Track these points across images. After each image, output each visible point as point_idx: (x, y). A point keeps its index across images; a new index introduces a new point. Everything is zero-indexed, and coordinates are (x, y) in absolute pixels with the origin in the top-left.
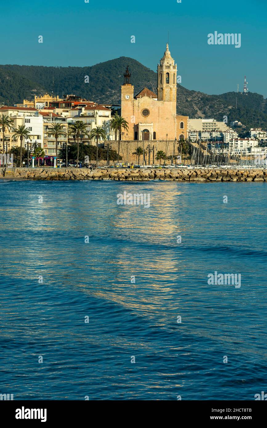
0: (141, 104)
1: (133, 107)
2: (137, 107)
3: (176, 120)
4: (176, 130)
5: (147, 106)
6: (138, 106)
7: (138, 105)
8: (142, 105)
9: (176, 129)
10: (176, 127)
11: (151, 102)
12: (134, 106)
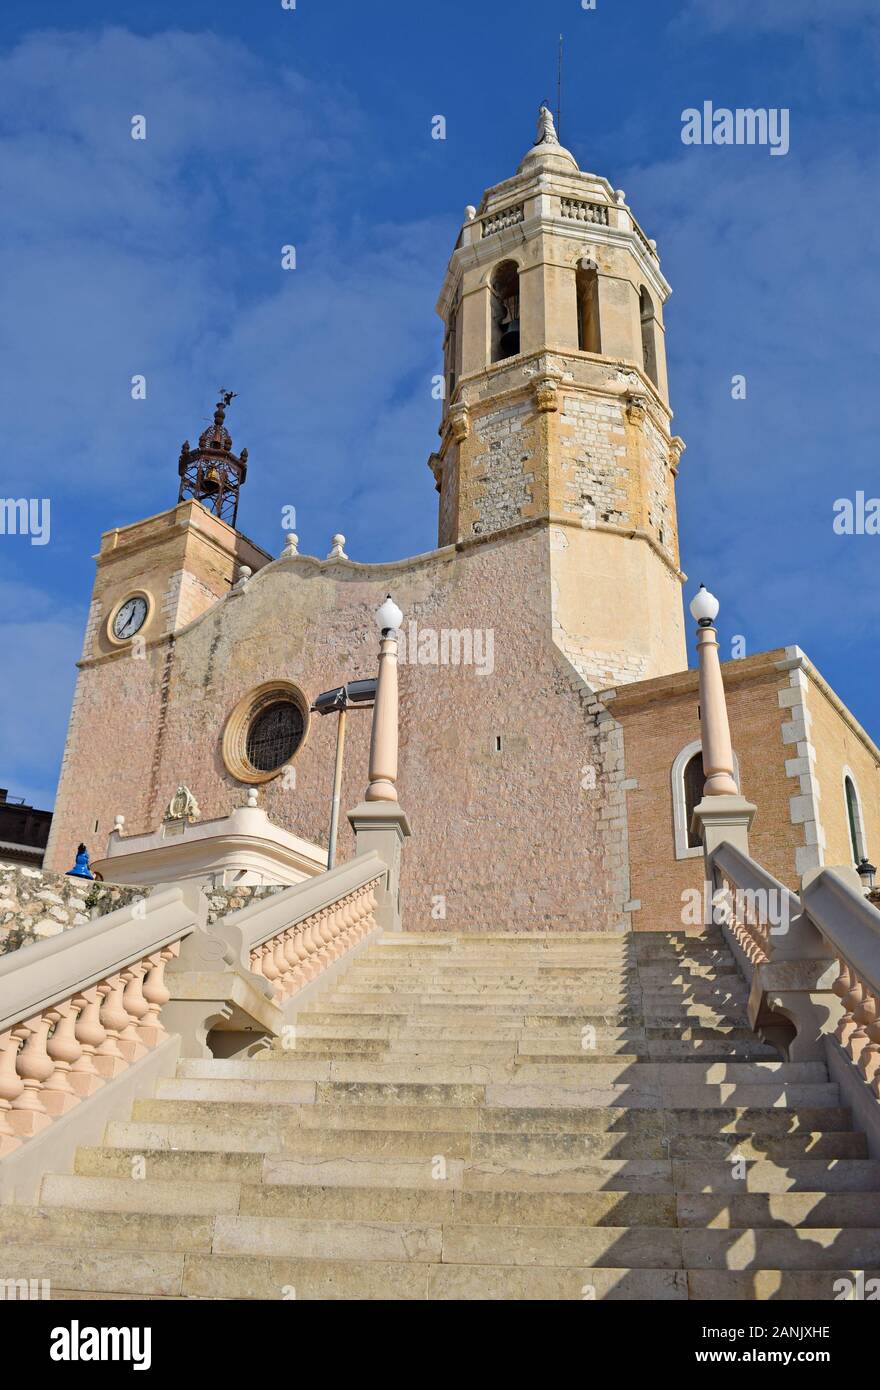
0: (234, 651)
1: (165, 695)
2: (200, 693)
3: (618, 734)
4: (620, 880)
5: (289, 657)
6: (207, 680)
7: (200, 677)
8: (242, 655)
9: (623, 872)
10: (623, 847)
11: (330, 601)
12: (175, 687)
